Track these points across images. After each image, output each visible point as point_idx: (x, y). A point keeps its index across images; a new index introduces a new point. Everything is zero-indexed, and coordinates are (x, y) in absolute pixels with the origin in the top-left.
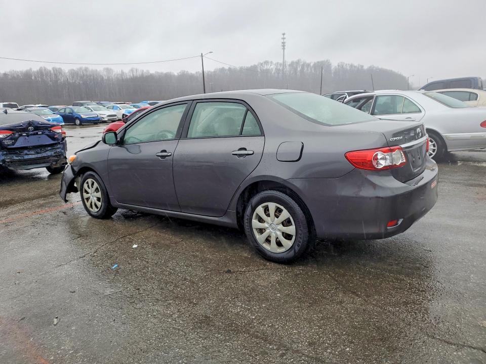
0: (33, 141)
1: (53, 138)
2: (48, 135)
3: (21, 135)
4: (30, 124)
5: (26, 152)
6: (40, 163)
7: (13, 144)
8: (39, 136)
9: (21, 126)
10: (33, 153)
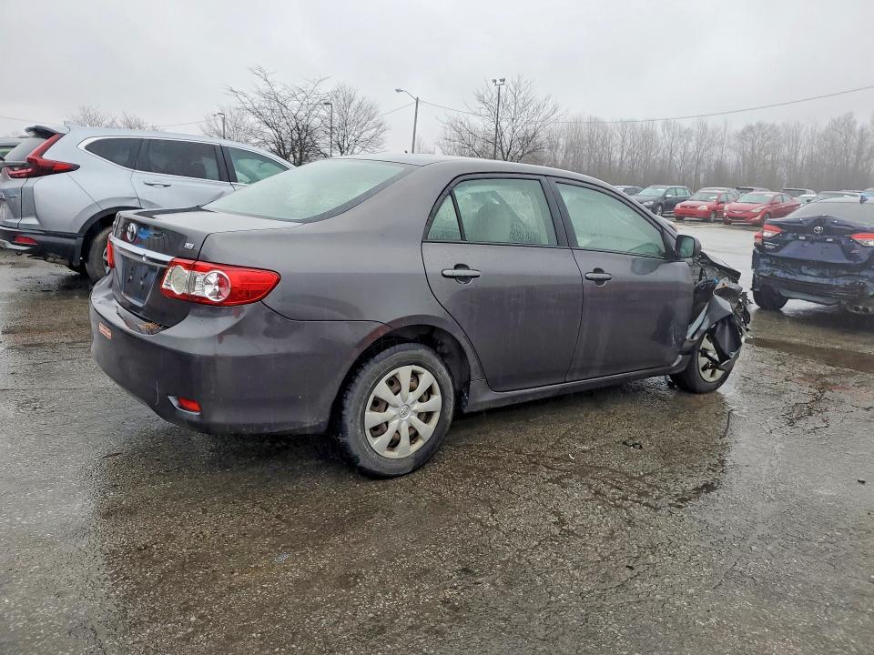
0: (815, 252)
1: (850, 256)
2: (843, 247)
3: (796, 238)
4: (820, 221)
5: (804, 269)
6: (812, 294)
7: (777, 249)
8: (828, 245)
9: (801, 222)
10: (813, 274)
